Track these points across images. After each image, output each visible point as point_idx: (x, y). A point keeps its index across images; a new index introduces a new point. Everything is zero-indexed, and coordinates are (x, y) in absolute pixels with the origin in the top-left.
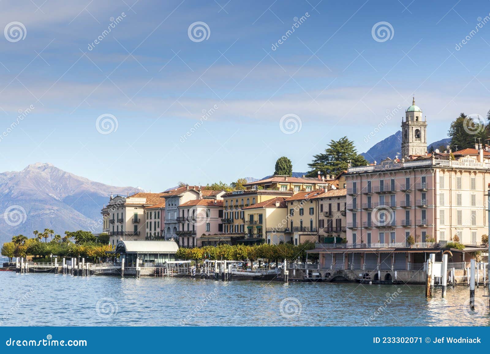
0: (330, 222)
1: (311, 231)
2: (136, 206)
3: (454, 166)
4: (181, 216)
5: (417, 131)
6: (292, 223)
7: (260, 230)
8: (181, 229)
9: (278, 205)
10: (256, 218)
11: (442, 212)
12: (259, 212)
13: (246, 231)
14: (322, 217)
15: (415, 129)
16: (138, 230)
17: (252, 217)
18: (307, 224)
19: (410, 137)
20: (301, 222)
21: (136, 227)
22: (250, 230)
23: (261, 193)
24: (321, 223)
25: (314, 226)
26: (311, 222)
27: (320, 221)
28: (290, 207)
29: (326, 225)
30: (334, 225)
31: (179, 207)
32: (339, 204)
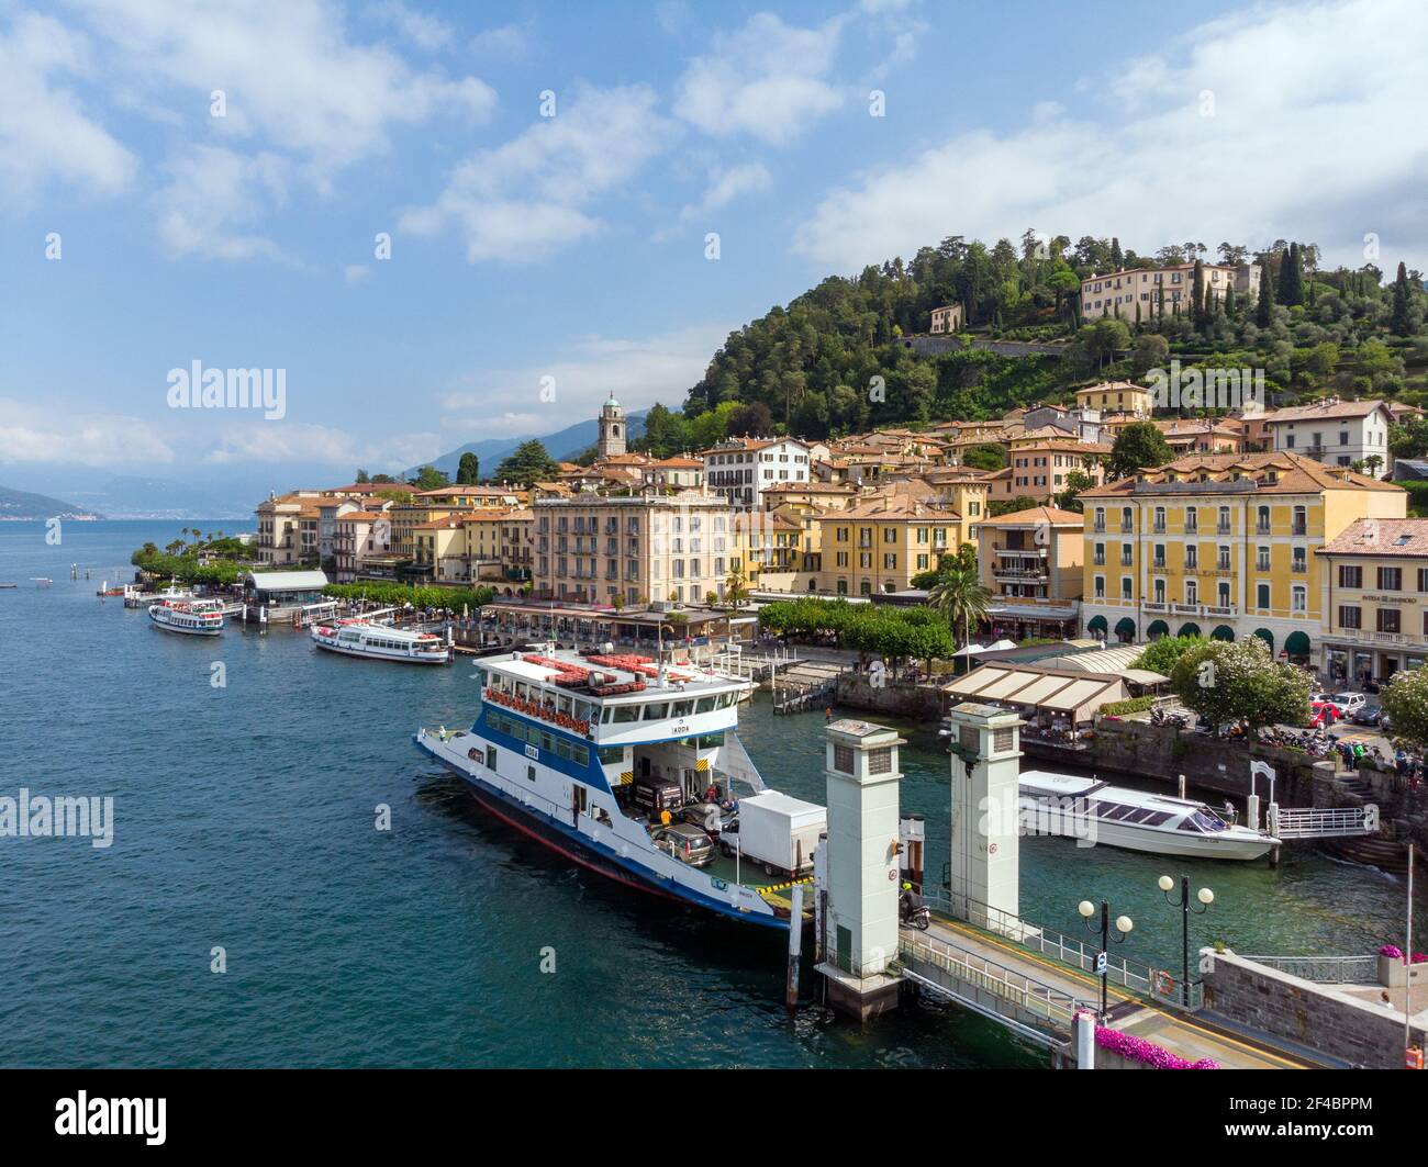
0: (516, 550)
1: (494, 557)
2: (288, 515)
3: (672, 503)
4: (338, 531)
5: (615, 427)
6: (470, 548)
7: (431, 556)
8: (338, 547)
9: (453, 525)
10: (426, 542)
11: (657, 562)
12: (430, 534)
13: (415, 556)
14: (506, 542)
15: (612, 425)
16: (291, 541)
17: (421, 539)
18: (488, 551)
19: (608, 433)
20: (482, 548)
21: (289, 538)
22: (420, 557)
23: (434, 509)
24: (505, 550)
25: (496, 553)
26: (494, 548)
27: (503, 548)
28: (467, 528)
29: (511, 553)
30: (521, 554)
31: (336, 521)
32: (526, 530)
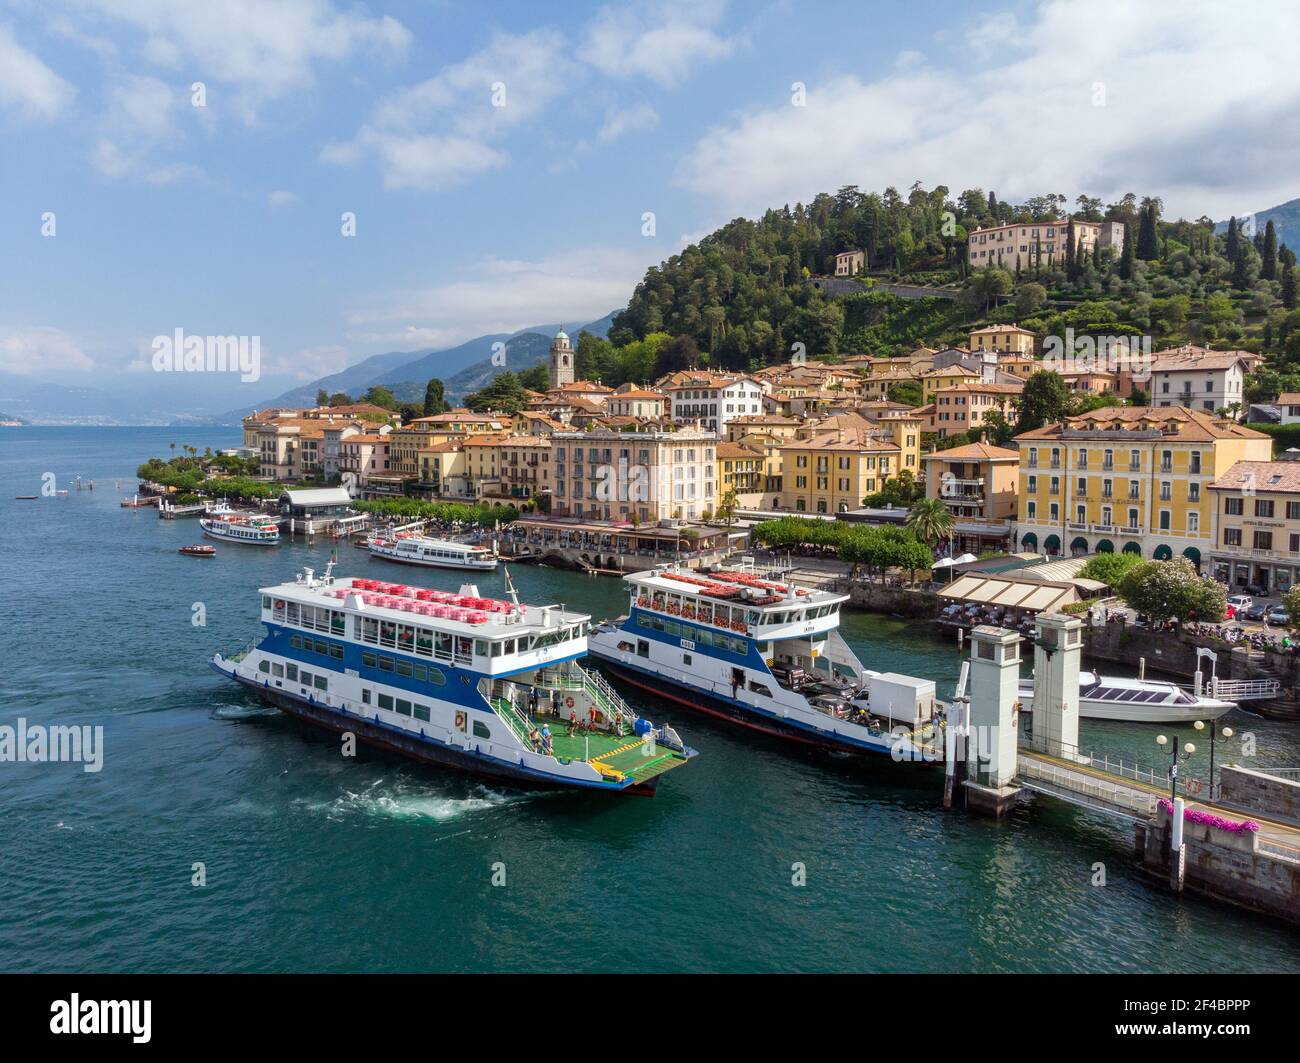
0: (515, 471)
1: (493, 477)
2: (289, 435)
3: (675, 438)
4: (343, 451)
5: (565, 357)
6: (470, 468)
7: (436, 475)
8: (343, 465)
9: (455, 449)
10: (431, 463)
12: (437, 456)
13: (420, 475)
14: (505, 464)
15: (563, 355)
16: (293, 459)
17: (426, 460)
18: (487, 471)
19: (559, 363)
20: (481, 468)
21: (290, 457)
22: (425, 474)
23: (434, 434)
24: (504, 471)
25: (496, 474)
26: (493, 469)
27: (502, 469)
28: (468, 451)
29: (510, 474)
30: (519, 475)
31: (341, 443)
32: (524, 454)
